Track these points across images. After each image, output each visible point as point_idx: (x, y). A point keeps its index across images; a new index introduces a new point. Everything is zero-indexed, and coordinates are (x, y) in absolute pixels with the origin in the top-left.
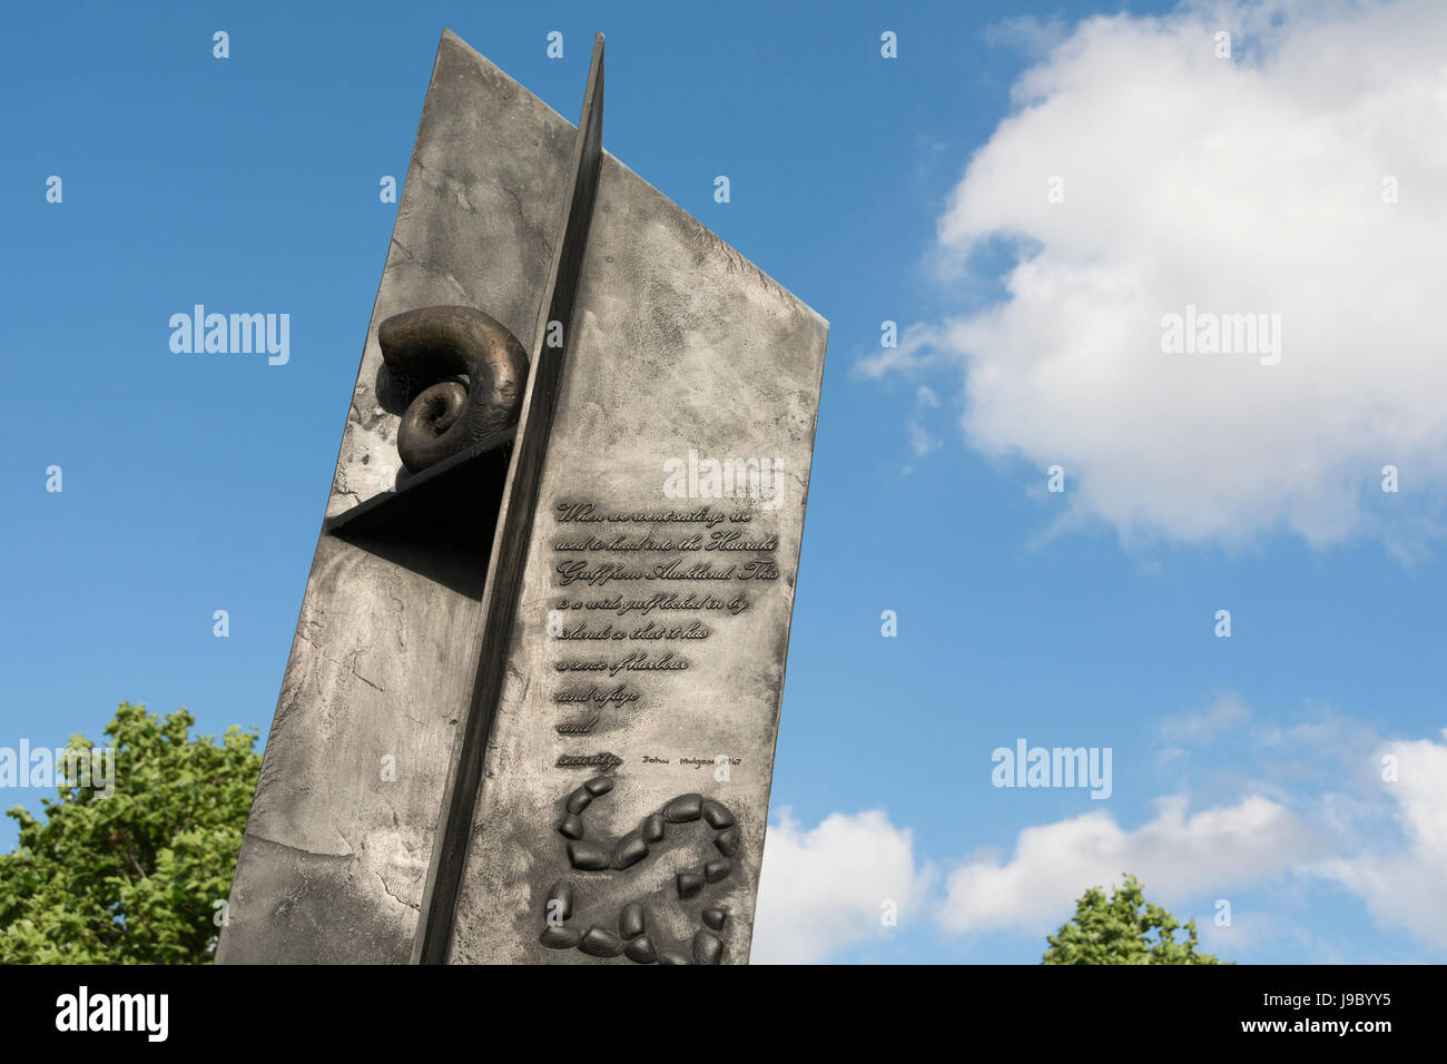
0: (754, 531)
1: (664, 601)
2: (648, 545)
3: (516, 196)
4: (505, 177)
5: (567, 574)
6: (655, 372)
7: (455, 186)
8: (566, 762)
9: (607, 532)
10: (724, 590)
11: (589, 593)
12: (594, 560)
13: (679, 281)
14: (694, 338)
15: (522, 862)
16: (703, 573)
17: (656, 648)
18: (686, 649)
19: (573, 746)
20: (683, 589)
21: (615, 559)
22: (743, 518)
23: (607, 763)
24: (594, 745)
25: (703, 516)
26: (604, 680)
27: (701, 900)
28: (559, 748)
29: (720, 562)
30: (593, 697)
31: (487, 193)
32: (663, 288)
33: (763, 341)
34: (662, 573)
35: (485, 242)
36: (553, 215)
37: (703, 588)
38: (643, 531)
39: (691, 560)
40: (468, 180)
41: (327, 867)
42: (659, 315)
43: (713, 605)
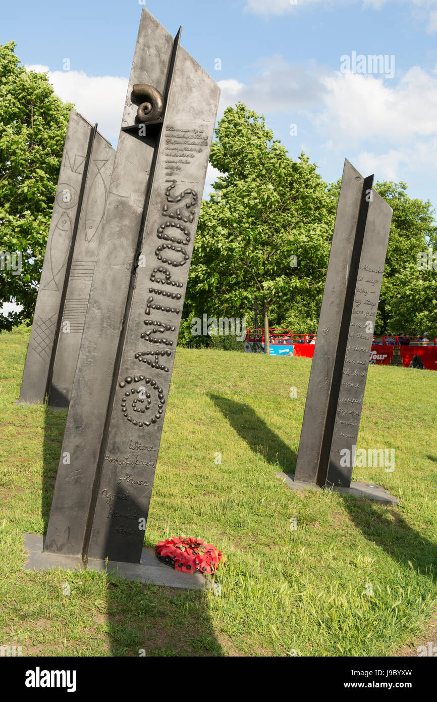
0: (204, 135)
1: (186, 149)
2: (183, 137)
3: (158, 50)
4: (156, 47)
5: (168, 142)
6: (186, 97)
7: (146, 49)
8: (167, 181)
9: (176, 134)
10: (198, 147)
11: (172, 146)
12: (173, 139)
13: (192, 76)
14: (194, 90)
15: (159, 200)
16: (194, 144)
17: (184, 159)
18: (189, 159)
19: (168, 178)
20: (190, 147)
21: (177, 139)
22: (202, 132)
23: (174, 182)
24: (172, 178)
25: (194, 131)
26: (174, 165)
27: (190, 209)
28: (166, 179)
29: (197, 141)
30: (172, 168)
31: (153, 51)
32: (188, 77)
33: (208, 92)
34: (186, 143)
35: (153, 64)
36: (166, 57)
37: (193, 147)
38: (182, 134)
39: (191, 141)
40: (149, 47)
41: (124, 199)
42: (187, 84)
43: (195, 150)
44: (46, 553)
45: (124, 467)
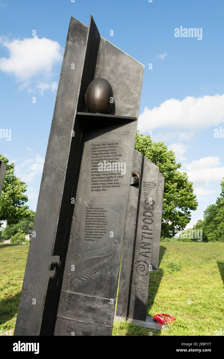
0: (155, 183)
1: (150, 188)
2: (149, 184)
3: (139, 160)
4: (138, 159)
5: (144, 187)
6: (148, 172)
7: (135, 160)
8: (145, 198)
9: (146, 184)
10: (153, 187)
11: (145, 188)
12: (146, 186)
13: (150, 165)
14: (151, 170)
15: (143, 204)
16: (152, 186)
17: (149, 191)
18: (151, 191)
19: (145, 197)
20: (151, 187)
21: (147, 185)
22: (154, 182)
23: (147, 198)
24: (146, 197)
25: (152, 182)
26: (146, 193)
27: (152, 206)
28: (144, 198)
29: (153, 185)
30: (146, 194)
31: (137, 161)
32: (149, 166)
33: (155, 170)
34: (150, 186)
35: (137, 164)
36: (141, 162)
37: (152, 187)
38: (148, 183)
39: (151, 185)
40: (136, 160)
41: (132, 206)
42: (148, 168)
43: (153, 188)
44: (117, 317)
45: (139, 289)
